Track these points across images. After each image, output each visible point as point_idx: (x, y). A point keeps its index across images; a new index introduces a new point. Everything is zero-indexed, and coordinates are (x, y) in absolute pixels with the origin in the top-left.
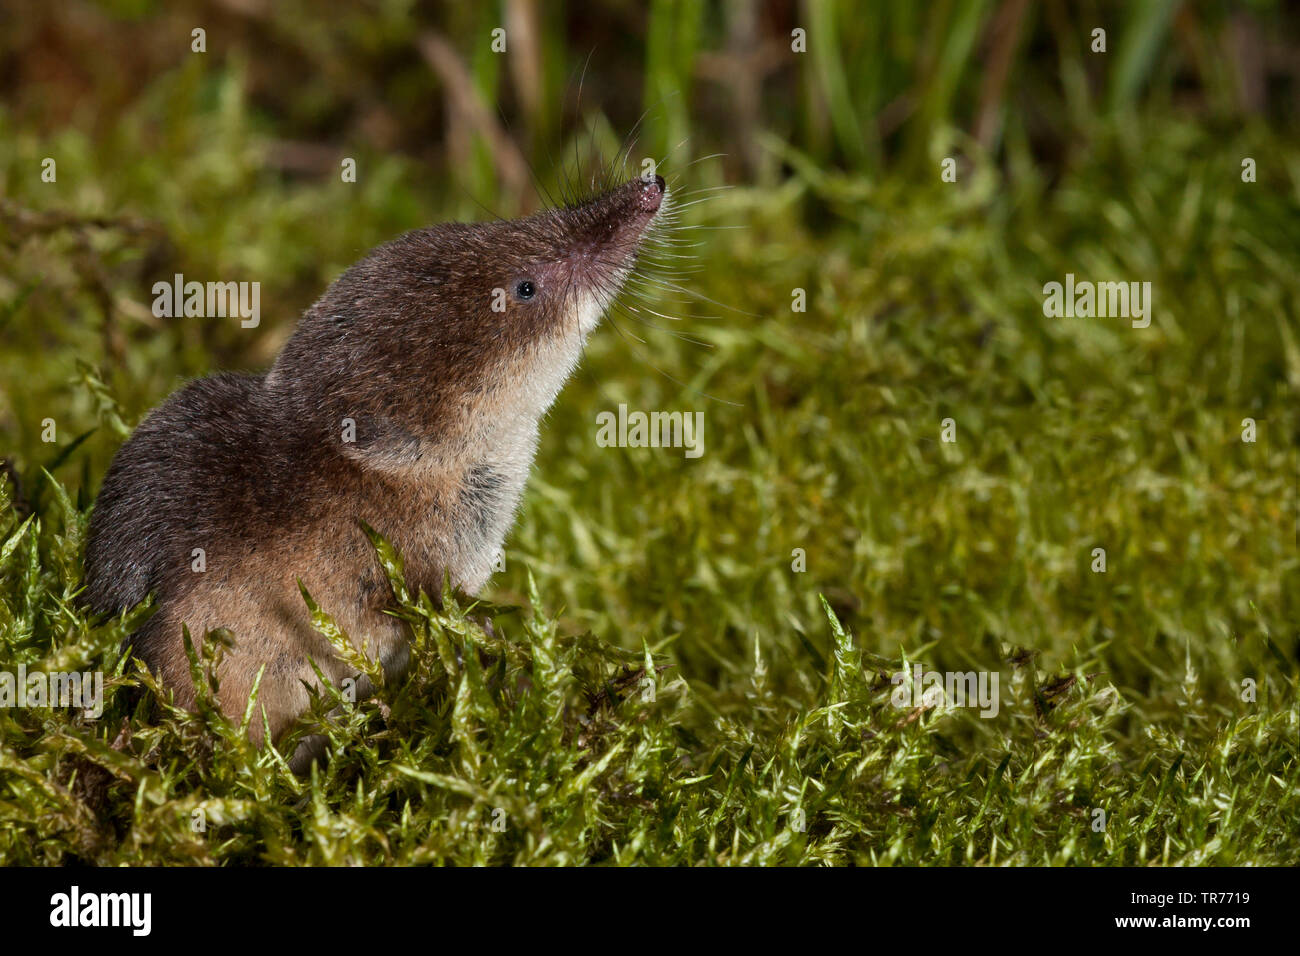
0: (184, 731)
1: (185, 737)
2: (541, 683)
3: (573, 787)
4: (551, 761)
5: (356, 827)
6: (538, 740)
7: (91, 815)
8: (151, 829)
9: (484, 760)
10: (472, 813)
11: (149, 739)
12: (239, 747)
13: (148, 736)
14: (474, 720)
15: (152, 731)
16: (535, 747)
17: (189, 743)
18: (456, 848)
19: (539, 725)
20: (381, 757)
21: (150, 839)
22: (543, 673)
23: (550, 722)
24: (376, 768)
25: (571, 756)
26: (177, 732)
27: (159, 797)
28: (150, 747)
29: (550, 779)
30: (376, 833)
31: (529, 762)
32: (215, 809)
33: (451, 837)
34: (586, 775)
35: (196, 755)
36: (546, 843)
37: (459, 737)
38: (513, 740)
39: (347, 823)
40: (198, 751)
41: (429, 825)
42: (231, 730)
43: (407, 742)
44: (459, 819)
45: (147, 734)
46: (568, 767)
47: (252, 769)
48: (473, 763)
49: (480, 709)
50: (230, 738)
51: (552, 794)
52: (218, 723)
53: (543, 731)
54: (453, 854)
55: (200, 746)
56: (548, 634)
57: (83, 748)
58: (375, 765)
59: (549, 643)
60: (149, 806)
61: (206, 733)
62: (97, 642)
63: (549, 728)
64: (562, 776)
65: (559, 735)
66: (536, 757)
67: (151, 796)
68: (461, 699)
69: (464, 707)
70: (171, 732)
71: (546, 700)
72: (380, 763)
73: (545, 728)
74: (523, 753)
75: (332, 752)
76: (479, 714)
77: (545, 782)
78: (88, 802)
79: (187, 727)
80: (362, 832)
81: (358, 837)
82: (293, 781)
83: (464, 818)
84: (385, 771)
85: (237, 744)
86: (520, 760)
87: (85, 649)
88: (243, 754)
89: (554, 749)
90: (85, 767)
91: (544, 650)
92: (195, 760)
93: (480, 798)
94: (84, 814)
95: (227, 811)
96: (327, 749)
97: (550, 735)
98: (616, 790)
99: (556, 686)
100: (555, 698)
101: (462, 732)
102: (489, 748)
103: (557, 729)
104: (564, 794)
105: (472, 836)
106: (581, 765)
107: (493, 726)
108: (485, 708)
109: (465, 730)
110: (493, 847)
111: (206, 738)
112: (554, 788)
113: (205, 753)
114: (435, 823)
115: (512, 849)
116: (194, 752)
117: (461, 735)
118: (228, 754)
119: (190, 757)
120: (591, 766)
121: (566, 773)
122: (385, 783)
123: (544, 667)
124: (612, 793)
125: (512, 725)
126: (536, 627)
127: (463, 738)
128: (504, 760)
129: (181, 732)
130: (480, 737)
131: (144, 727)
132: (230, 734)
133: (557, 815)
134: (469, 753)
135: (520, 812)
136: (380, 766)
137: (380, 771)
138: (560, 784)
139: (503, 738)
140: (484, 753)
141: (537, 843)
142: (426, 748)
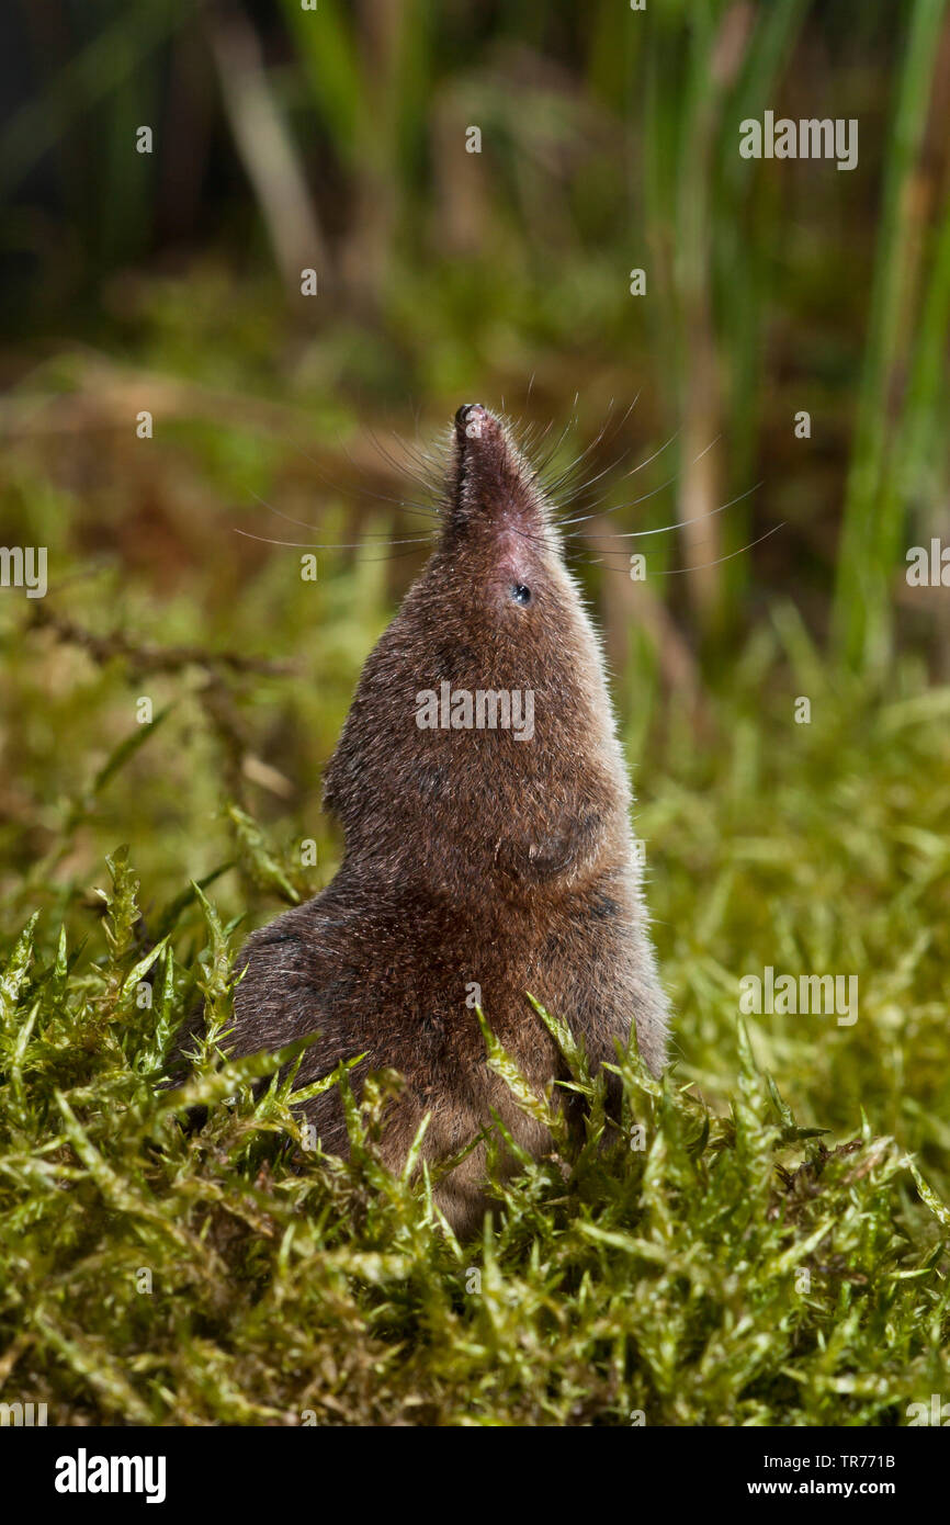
0: (337, 1184)
1: (337, 1190)
2: (745, 1146)
3: (777, 1268)
4: (754, 1235)
5: (528, 1295)
6: (738, 1213)
7: (225, 1269)
8: (298, 1282)
9: (676, 1230)
10: (663, 1284)
11: (296, 1191)
12: (398, 1204)
13: (294, 1188)
14: (668, 1184)
15: (299, 1182)
16: (735, 1221)
17: (340, 1197)
18: (640, 1326)
19: (744, 1193)
20: (556, 1227)
21: (294, 1294)
22: (749, 1135)
23: (754, 1192)
24: (550, 1239)
25: (775, 1232)
26: (328, 1184)
27: (307, 1246)
28: (296, 1199)
29: (750, 1257)
30: (551, 1304)
31: (726, 1237)
32: (371, 1266)
33: (638, 1311)
34: (793, 1254)
35: (348, 1212)
36: (745, 1323)
37: (650, 1202)
38: (711, 1209)
39: (519, 1291)
40: (351, 1207)
41: (608, 1303)
42: (390, 1182)
43: (588, 1208)
44: (648, 1290)
45: (292, 1184)
46: (773, 1244)
47: (412, 1229)
48: (664, 1232)
49: (676, 1173)
50: (389, 1192)
51: (750, 1275)
52: (375, 1174)
53: (745, 1202)
54: (637, 1332)
55: (353, 1201)
56: (756, 1092)
57: (220, 1195)
58: (549, 1235)
59: (756, 1102)
60: (295, 1258)
61: (361, 1188)
62: (245, 1072)
63: (753, 1197)
64: (765, 1255)
65: (763, 1206)
66: (735, 1232)
67: (299, 1247)
68: (655, 1158)
69: (657, 1168)
70: (321, 1184)
71: (751, 1166)
72: (555, 1233)
73: (748, 1198)
74: (722, 1226)
75: (508, 1219)
76: (674, 1178)
77: (743, 1259)
78: (223, 1255)
79: (340, 1179)
80: (537, 1300)
81: (531, 1307)
82: (456, 1248)
83: (654, 1290)
84: (561, 1242)
85: (396, 1200)
86: (716, 1234)
87: (230, 1078)
88: (402, 1212)
89: (756, 1222)
90: (222, 1216)
91: (751, 1109)
92: (347, 1217)
93: (674, 1267)
94: (217, 1269)
95: (384, 1269)
96: (502, 1214)
97: (753, 1206)
98: (824, 1263)
99: (762, 1151)
100: (760, 1164)
101: (652, 1196)
102: (683, 1218)
103: (761, 1200)
104: (765, 1274)
105: (659, 1315)
106: (787, 1243)
107: (689, 1192)
108: (681, 1171)
109: (658, 1194)
110: (682, 1329)
111: (361, 1193)
112: (754, 1267)
113: (357, 1208)
114: (616, 1301)
115: (703, 1333)
116: (347, 1208)
117: (653, 1198)
118: (385, 1211)
119: (341, 1213)
120: (798, 1244)
121: (770, 1250)
122: (560, 1256)
123: (749, 1129)
124: (819, 1267)
125: (710, 1192)
126: (743, 1082)
127: (655, 1204)
128: (700, 1231)
129: (333, 1184)
130: (673, 1205)
131: (290, 1176)
132: (389, 1188)
133: (755, 1297)
134: (661, 1220)
135: (718, 1285)
136: (556, 1237)
137: (554, 1243)
138: (762, 1264)
139: (700, 1207)
140: (677, 1223)
141: (736, 1322)
142: (608, 1218)
